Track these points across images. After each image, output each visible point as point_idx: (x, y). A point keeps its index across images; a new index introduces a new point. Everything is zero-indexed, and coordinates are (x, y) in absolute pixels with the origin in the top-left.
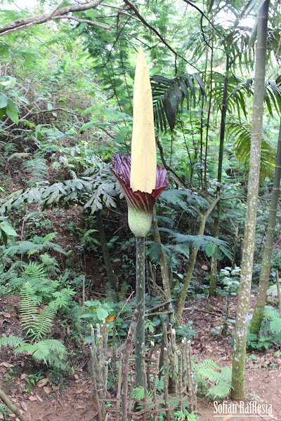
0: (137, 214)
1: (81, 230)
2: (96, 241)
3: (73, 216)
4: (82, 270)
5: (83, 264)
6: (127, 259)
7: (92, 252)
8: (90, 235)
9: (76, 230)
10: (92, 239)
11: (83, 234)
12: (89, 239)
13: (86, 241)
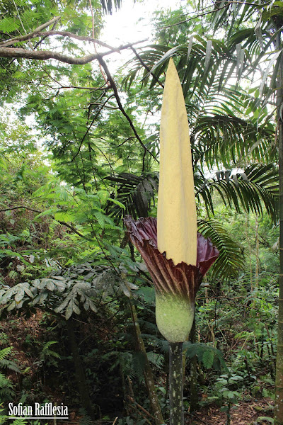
0: (175, 305)
1: (40, 343)
2: (57, 355)
3: (31, 328)
4: (41, 390)
5: (43, 382)
6: (90, 373)
7: (52, 367)
8: (50, 348)
9: (34, 344)
10: (51, 352)
11: (42, 347)
12: (49, 353)
13: (45, 355)
